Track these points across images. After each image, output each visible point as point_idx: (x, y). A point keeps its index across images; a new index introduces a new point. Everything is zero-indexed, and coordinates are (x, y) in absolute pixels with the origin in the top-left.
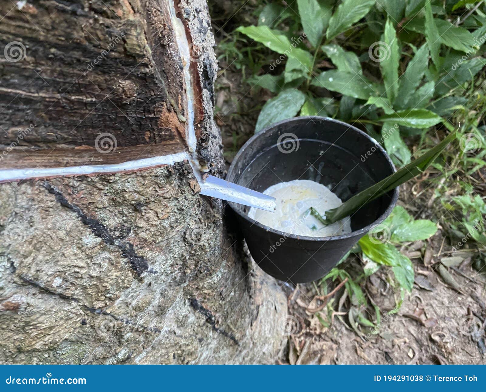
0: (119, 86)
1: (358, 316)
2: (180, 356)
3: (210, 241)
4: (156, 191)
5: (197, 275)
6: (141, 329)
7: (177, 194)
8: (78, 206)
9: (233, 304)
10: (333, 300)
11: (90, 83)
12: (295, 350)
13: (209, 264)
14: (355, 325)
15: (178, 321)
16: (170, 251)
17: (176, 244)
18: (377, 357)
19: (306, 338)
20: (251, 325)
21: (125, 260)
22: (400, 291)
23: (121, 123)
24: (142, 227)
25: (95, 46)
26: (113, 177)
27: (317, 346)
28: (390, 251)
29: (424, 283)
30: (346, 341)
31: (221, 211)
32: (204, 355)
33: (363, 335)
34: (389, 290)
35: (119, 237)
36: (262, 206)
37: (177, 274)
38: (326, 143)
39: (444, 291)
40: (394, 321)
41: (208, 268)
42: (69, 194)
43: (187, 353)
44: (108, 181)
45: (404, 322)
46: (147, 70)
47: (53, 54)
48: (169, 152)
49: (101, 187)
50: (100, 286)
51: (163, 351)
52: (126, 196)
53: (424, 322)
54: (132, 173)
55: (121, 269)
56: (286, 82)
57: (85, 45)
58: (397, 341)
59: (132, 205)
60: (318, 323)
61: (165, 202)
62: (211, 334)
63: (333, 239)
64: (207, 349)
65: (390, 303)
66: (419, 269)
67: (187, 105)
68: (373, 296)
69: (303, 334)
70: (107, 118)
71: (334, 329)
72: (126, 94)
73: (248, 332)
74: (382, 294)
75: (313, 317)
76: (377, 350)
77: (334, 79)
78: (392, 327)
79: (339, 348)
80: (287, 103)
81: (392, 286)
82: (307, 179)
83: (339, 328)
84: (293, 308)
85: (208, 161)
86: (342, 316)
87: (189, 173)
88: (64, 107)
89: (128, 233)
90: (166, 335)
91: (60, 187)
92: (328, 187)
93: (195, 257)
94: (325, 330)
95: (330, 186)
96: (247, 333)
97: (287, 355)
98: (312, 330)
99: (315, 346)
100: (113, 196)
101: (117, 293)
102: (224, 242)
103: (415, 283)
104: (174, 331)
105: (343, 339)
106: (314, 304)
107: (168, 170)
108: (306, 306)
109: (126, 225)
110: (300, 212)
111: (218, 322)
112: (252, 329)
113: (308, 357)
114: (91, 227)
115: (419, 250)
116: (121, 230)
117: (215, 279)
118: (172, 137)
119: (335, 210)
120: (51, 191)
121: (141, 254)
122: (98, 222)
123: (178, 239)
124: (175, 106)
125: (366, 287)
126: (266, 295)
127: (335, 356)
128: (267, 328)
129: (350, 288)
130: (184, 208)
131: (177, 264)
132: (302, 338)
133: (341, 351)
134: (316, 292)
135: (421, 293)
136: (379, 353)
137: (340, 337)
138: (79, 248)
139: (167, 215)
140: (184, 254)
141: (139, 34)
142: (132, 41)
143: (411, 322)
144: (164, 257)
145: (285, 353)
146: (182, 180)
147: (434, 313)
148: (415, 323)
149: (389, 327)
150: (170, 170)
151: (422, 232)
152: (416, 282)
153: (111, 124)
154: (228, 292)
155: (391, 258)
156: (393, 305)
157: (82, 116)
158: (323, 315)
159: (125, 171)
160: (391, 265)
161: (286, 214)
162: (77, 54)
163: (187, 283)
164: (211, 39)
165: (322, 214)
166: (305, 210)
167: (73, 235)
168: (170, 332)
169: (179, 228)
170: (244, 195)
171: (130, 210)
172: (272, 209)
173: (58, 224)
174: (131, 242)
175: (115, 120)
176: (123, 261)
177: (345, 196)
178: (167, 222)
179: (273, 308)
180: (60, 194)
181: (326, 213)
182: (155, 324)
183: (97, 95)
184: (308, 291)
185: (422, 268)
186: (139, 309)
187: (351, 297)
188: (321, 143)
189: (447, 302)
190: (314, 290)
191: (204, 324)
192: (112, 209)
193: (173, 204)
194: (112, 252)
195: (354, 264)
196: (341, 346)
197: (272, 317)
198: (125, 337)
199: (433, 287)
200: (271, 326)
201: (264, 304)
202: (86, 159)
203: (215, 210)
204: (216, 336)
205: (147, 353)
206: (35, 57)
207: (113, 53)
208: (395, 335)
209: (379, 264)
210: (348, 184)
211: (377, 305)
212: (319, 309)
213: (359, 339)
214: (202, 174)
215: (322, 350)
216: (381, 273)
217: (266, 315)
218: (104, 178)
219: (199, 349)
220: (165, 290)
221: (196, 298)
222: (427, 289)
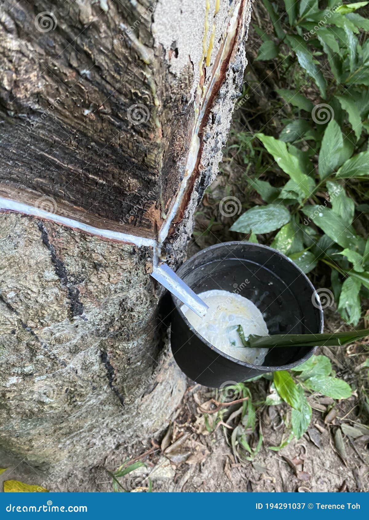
0: (127, 181)
1: (241, 436)
2: (71, 392)
3: (140, 315)
4: (117, 261)
5: (117, 335)
6: (52, 357)
7: (133, 269)
8: (54, 246)
9: (135, 372)
10: (226, 410)
11: (108, 172)
12: (171, 438)
13: (131, 331)
14: (235, 443)
15: (84, 363)
16: (105, 308)
17: (112, 305)
18: (240, 481)
19: (186, 431)
20: (143, 397)
21: (68, 300)
22: (290, 433)
23: (116, 204)
24: (93, 282)
25: (123, 151)
26: (90, 238)
27: (192, 443)
28: (298, 393)
29: (316, 438)
30: (220, 452)
31: (161, 293)
32: (91, 402)
33: (238, 455)
34: (281, 427)
35: (72, 282)
36: (194, 308)
37: (102, 328)
38: (278, 278)
39: (330, 454)
40: (271, 457)
41: (128, 335)
42: (52, 236)
43: (78, 393)
44: (85, 239)
45: (280, 463)
46: (153, 178)
47: (92, 146)
48: (142, 235)
49: (78, 240)
50: (40, 311)
51: (60, 382)
52: (93, 255)
53: (298, 472)
54: (107, 240)
55: (62, 306)
56: (280, 197)
57: (117, 148)
58: (265, 477)
59: (95, 263)
60: (203, 423)
61: (120, 271)
62: (105, 388)
63: (240, 363)
64: (96, 398)
65: (276, 439)
66: (317, 422)
67: (173, 206)
68: (264, 425)
69: (185, 426)
70: (108, 197)
71: (214, 436)
72: (129, 189)
73: (138, 401)
74: (272, 428)
75: (201, 416)
76: (243, 476)
77: (324, 216)
78: (266, 462)
79: (209, 456)
80: (271, 217)
81: (285, 425)
82: (249, 299)
83: (219, 438)
84: (188, 399)
85: (169, 254)
86: (228, 429)
87: (149, 257)
88: (80, 179)
89: (80, 282)
90: (69, 371)
91: (49, 229)
92: (263, 314)
93: (122, 321)
94: (206, 433)
95: (265, 315)
96: (136, 402)
97: (161, 437)
98: (194, 427)
99: (190, 442)
100: (83, 251)
101: (49, 322)
102: (152, 319)
103: (307, 433)
104: (77, 370)
105: (218, 449)
106: (208, 405)
107: (134, 250)
108: (199, 403)
109: (82, 275)
110: (228, 325)
111: (116, 380)
112: (142, 400)
113: (179, 449)
114: (55, 266)
115: (326, 406)
116: (77, 278)
117: (131, 345)
118: (149, 227)
119: (258, 337)
120: (41, 229)
121: (82, 302)
122: (62, 264)
123: (116, 302)
124: (163, 206)
125: (262, 414)
126: (169, 376)
127: (204, 461)
128: (156, 405)
129: (246, 408)
130: (132, 281)
131: (106, 320)
132: (182, 430)
133: (210, 460)
134: (215, 396)
135: (308, 445)
136: (244, 479)
137: (216, 446)
138: (39, 277)
139: (116, 281)
140: (115, 316)
141: (159, 153)
142: (151, 157)
143: (286, 466)
144: (98, 311)
145: (161, 435)
146: (141, 260)
147: (311, 470)
148: (289, 470)
149: (264, 460)
150: (136, 250)
151: (336, 391)
152: (309, 433)
153: (108, 202)
154: (136, 361)
155: (296, 400)
156: (278, 442)
157: (90, 189)
158: (211, 419)
159: (102, 237)
160: (293, 406)
161: (216, 320)
162: (108, 151)
163: (107, 338)
164: (219, 157)
165: (246, 335)
166: (233, 325)
167: (40, 266)
168: (73, 369)
169: (120, 295)
170: (185, 292)
171: (91, 266)
172: (202, 315)
173: (33, 254)
174: (79, 289)
175: (113, 200)
176: (66, 300)
177: (273, 330)
178: (114, 286)
179: (170, 391)
180: (46, 234)
181: (250, 336)
182: (65, 358)
183: (109, 181)
184: (208, 391)
185: (320, 423)
186: (59, 341)
187: (244, 416)
188: (273, 276)
189: (328, 466)
190: (213, 393)
191: (104, 377)
192: (78, 259)
193: (125, 275)
194: (62, 290)
195: (260, 388)
196: (213, 455)
197: (164, 398)
198: (37, 357)
199: (322, 445)
200: (160, 406)
201: (164, 383)
202: (77, 216)
203: (157, 291)
204: (108, 391)
205: (48, 377)
206: (79, 144)
207: (134, 160)
208: (266, 470)
209: (282, 400)
210: (280, 321)
211: (263, 435)
212: (209, 412)
213: (232, 457)
214: (159, 260)
215: (194, 450)
216: (281, 408)
217: (160, 393)
218: (84, 235)
219: (90, 395)
220: (86, 335)
221: (108, 353)
222: (316, 444)
